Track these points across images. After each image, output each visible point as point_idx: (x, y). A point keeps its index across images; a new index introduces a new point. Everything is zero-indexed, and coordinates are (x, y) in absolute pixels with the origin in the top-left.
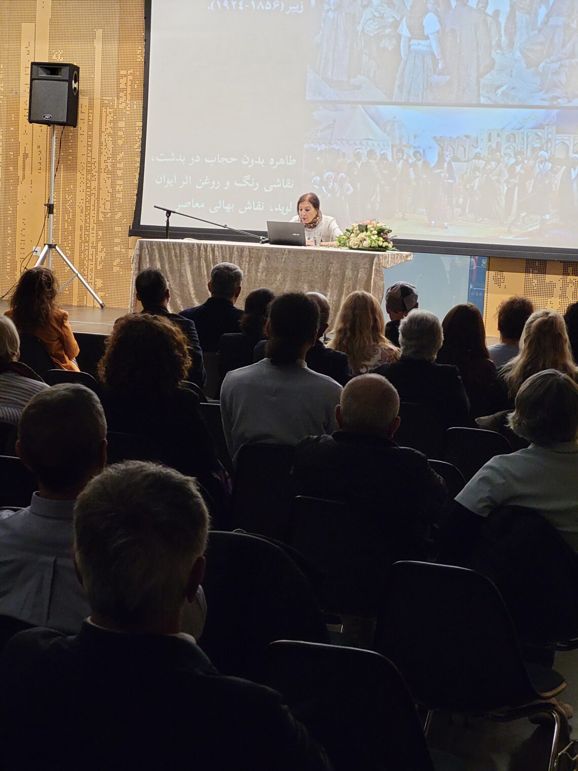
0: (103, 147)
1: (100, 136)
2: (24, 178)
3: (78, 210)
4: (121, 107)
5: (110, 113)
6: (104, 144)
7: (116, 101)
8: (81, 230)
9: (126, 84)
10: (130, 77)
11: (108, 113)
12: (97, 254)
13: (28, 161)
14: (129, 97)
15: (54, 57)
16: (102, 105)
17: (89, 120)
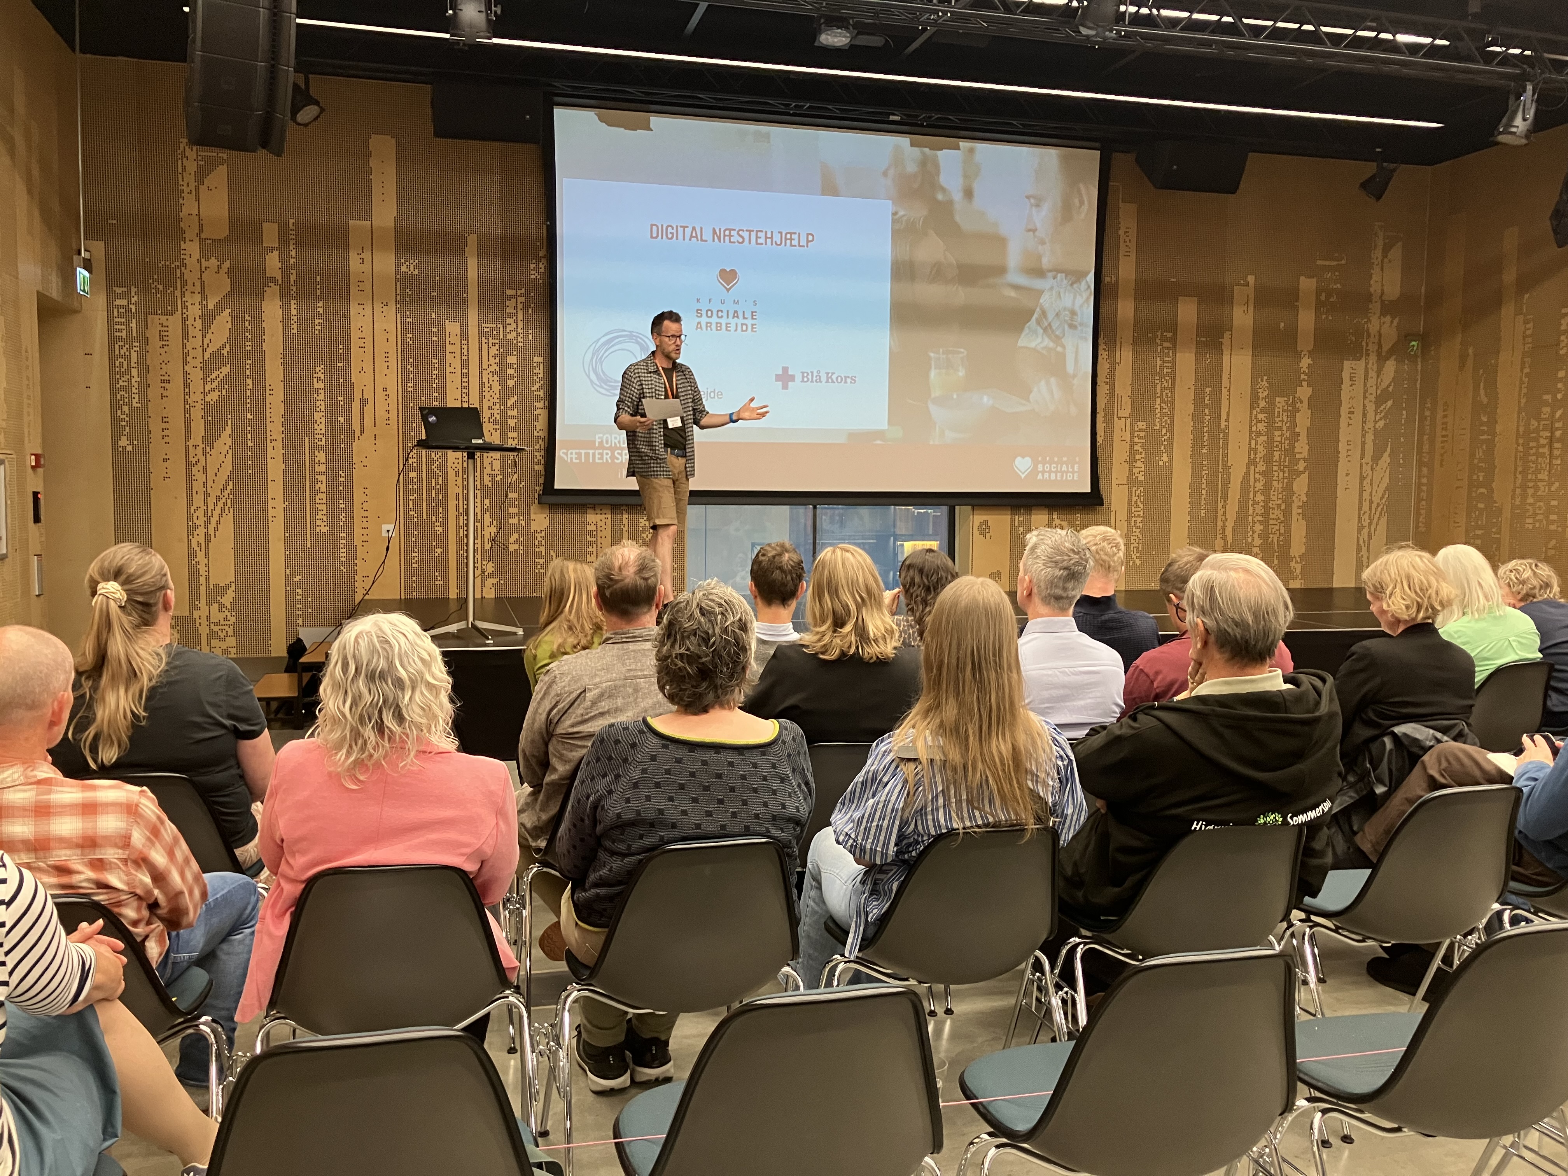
0: (486, 389)
2: (362, 432)
4: (509, 336)
5: (494, 344)
7: (501, 329)
8: (457, 499)
10: (522, 299)
11: (490, 345)
13: (368, 409)
14: (521, 324)
15: (404, 269)
16: (481, 334)
17: (462, 354)
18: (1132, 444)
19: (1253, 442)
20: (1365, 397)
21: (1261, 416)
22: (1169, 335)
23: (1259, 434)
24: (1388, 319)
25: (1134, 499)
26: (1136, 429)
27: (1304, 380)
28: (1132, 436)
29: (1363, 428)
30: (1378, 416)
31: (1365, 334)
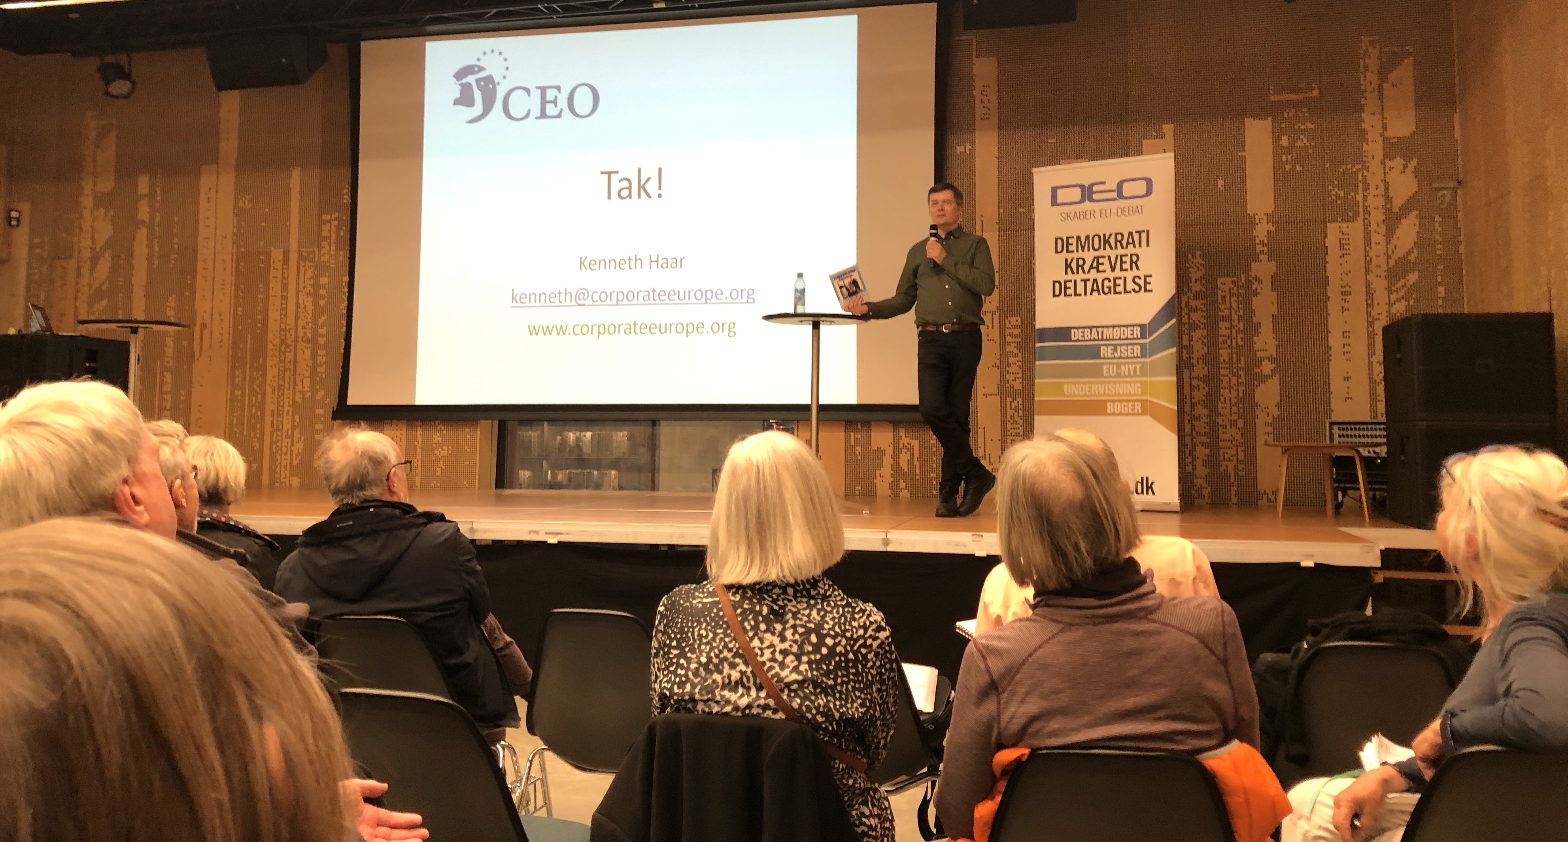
0: (301, 310)
1: (297, 296)
2: (201, 353)
3: (269, 390)
4: (323, 259)
6: (302, 306)
7: (317, 252)
8: (272, 416)
9: (330, 231)
10: (336, 223)
12: (292, 445)
13: (206, 333)
14: (333, 246)
15: (240, 204)
16: (301, 257)
17: (283, 278)
19: (1185, 338)
20: (1368, 271)
21: (1193, 303)
23: (1194, 327)
24: (1398, 162)
25: (1010, 412)
26: (1007, 325)
27: (1262, 252)
28: (1002, 335)
29: (1369, 314)
30: (1394, 296)
31: (1360, 185)
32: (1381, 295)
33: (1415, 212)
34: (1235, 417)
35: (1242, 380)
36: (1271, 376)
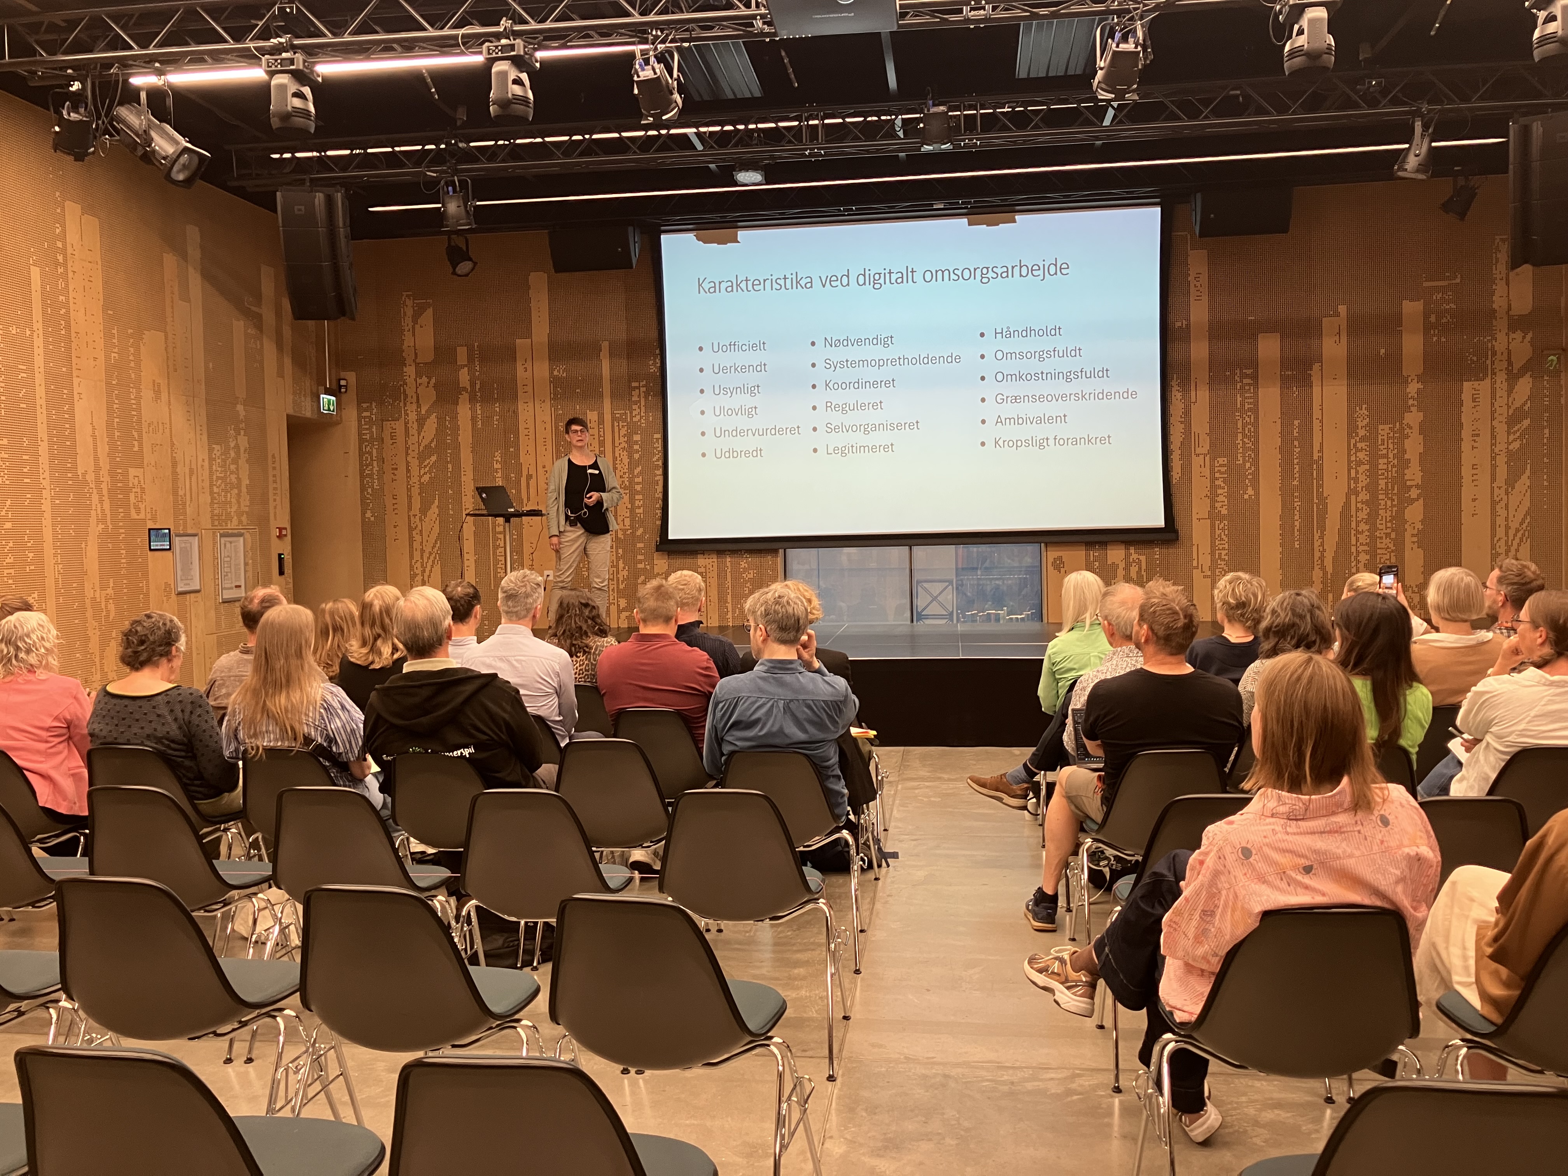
0: (618, 462)
2: (528, 499)
4: (634, 419)
5: (623, 427)
7: (629, 414)
9: (639, 396)
10: (643, 389)
12: (618, 573)
13: (533, 482)
14: (643, 409)
15: (556, 373)
16: (614, 419)
17: (600, 436)
18: (1213, 479)
19: (1353, 472)
20: (1493, 419)
21: (1359, 445)
22: (1249, 372)
23: (1360, 463)
24: (1518, 335)
25: (1218, 532)
26: (1216, 465)
27: (1413, 405)
28: (1212, 472)
29: (1492, 451)
30: (1511, 437)
31: (1490, 353)
32: (1502, 436)
33: (1529, 373)
34: (1389, 531)
35: (1395, 503)
36: (1417, 500)
